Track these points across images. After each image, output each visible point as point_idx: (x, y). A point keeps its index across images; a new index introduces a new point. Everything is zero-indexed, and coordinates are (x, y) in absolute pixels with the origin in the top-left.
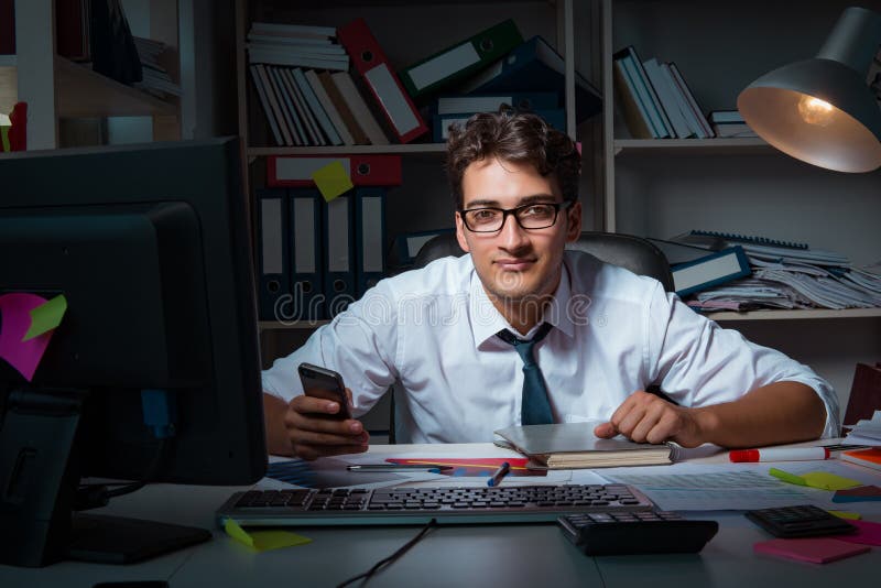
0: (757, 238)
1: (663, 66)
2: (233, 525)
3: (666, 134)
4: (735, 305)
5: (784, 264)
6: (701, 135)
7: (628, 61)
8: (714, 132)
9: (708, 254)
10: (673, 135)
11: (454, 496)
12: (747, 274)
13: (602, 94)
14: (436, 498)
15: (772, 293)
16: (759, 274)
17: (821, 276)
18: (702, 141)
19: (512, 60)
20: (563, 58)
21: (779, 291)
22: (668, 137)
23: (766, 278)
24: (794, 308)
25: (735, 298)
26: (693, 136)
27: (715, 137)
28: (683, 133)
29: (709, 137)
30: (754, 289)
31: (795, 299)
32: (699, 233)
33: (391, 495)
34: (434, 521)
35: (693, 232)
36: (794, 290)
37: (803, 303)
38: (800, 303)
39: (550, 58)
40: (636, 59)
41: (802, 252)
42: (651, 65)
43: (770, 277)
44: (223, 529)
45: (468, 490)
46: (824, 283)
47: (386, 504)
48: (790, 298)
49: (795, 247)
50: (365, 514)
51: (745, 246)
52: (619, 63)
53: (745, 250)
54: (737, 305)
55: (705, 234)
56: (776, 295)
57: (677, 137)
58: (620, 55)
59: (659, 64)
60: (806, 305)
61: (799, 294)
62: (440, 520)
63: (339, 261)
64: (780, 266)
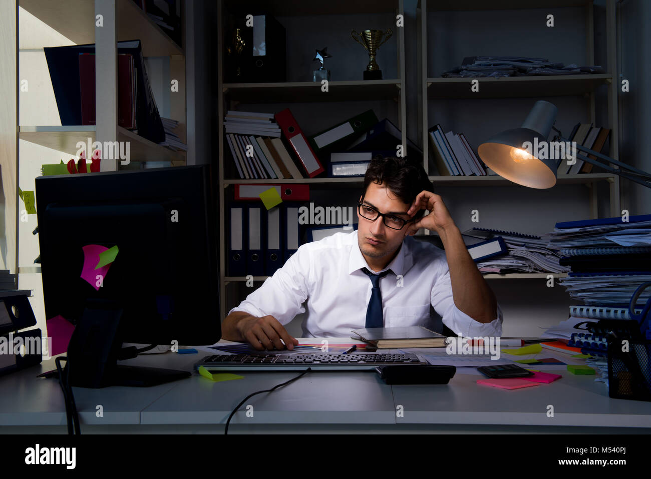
0: (511, 232)
1: (456, 135)
2: (204, 371)
3: (458, 174)
4: (498, 270)
5: (526, 247)
6: (478, 174)
7: (436, 132)
8: (486, 172)
9: (482, 241)
10: (462, 174)
11: (322, 358)
12: (504, 253)
13: (422, 150)
14: (312, 358)
15: (520, 263)
16: (512, 253)
17: (548, 254)
18: (478, 178)
19: (372, 132)
20: (401, 132)
21: (524, 262)
22: (460, 175)
23: (515, 255)
24: (532, 272)
25: (498, 266)
26: (474, 174)
27: (486, 175)
28: (468, 173)
29: (483, 175)
30: (509, 261)
31: (533, 267)
32: (478, 229)
33: (289, 357)
34: (310, 368)
35: (474, 229)
36: (532, 262)
37: (537, 269)
38: (537, 270)
39: (393, 131)
40: (441, 131)
41: (538, 240)
42: (450, 135)
43: (518, 254)
44: (198, 372)
45: (330, 356)
46: (550, 259)
47: (285, 361)
48: (530, 266)
49: (533, 238)
50: (273, 365)
51: (504, 237)
52: (432, 134)
53: (504, 239)
54: (499, 270)
55: (481, 229)
56: (521, 265)
57: (464, 175)
58: (432, 129)
59: (454, 135)
60: (540, 271)
61: (535, 264)
62: (313, 368)
63: (274, 244)
64: (524, 248)
